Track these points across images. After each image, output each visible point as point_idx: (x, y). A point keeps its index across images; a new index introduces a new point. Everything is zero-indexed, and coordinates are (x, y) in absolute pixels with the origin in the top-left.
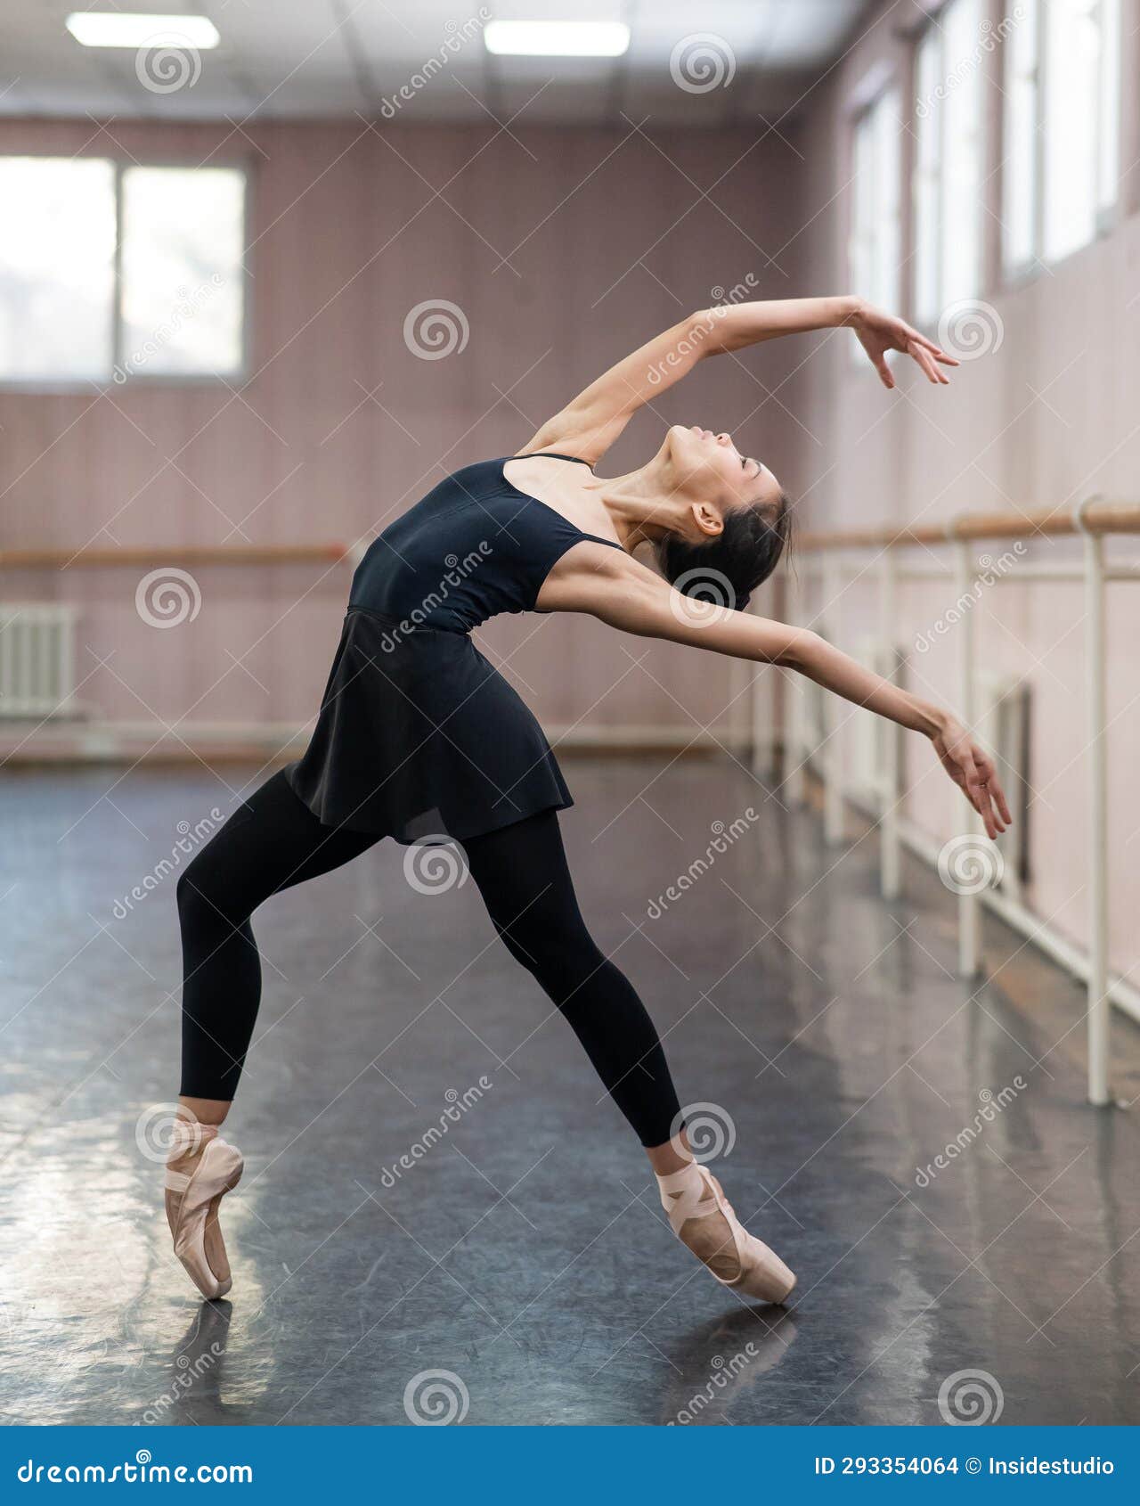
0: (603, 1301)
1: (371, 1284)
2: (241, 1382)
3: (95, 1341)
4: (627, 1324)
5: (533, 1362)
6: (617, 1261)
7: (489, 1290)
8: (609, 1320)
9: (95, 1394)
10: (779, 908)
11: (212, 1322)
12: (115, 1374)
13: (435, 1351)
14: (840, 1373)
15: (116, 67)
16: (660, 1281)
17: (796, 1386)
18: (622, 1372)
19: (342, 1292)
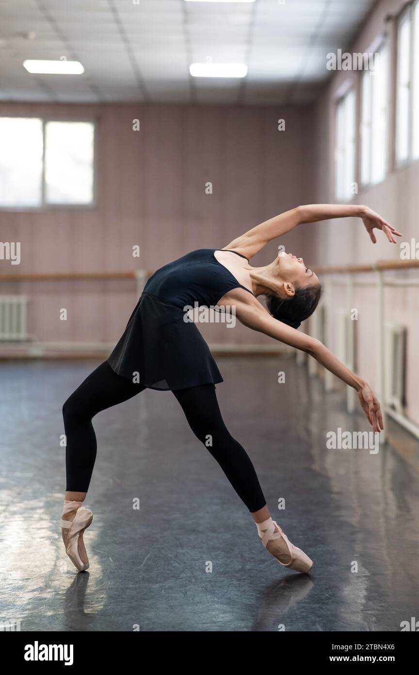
0: (237, 572)
1: (144, 565)
2: (93, 604)
3: (35, 588)
4: (246, 581)
5: (209, 596)
6: (242, 557)
7: (192, 568)
8: (239, 580)
9: (35, 609)
10: (307, 417)
11: (81, 581)
12: (43, 601)
13: (170, 591)
14: (331, 601)
15: (43, 82)
16: (259, 564)
17: (313, 606)
18: (244, 600)
19: (133, 568)
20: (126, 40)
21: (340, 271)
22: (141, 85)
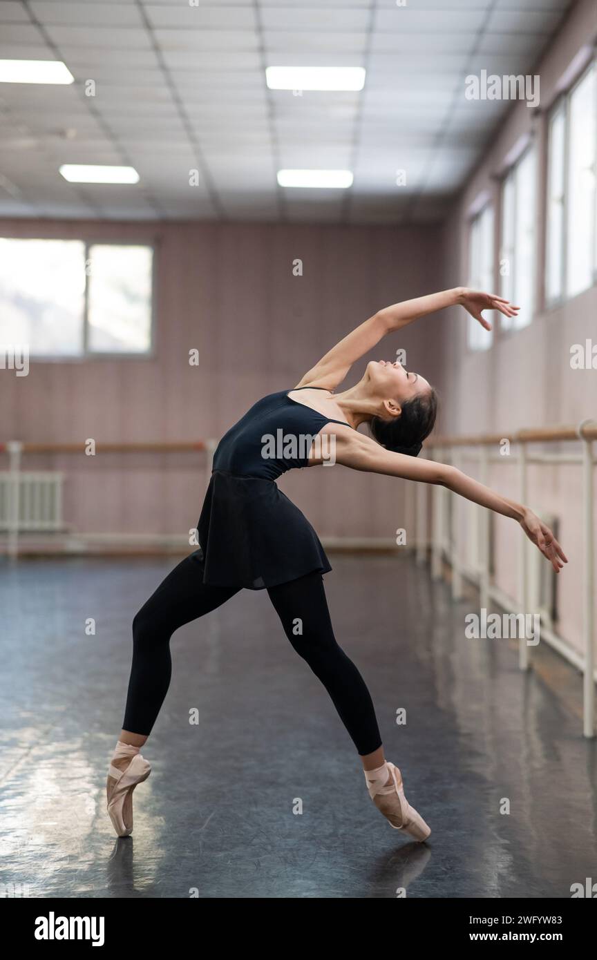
0: (326, 837)
1: (206, 828)
2: (137, 878)
3: (63, 856)
4: (339, 850)
5: (289, 869)
6: (334, 817)
7: (268, 832)
8: (329, 848)
9: (61, 884)
10: (430, 635)
11: (123, 847)
12: (72, 873)
13: (239, 862)
14: (448, 876)
15: (85, 193)
16: (356, 827)
17: (424, 883)
18: (334, 875)
19: (191, 832)
20: (193, 140)
21: (472, 443)
22: (214, 197)
